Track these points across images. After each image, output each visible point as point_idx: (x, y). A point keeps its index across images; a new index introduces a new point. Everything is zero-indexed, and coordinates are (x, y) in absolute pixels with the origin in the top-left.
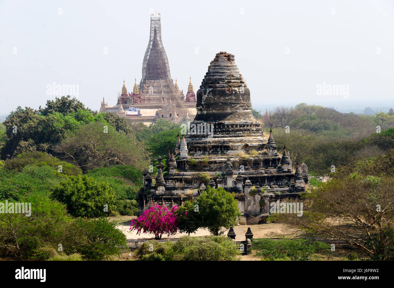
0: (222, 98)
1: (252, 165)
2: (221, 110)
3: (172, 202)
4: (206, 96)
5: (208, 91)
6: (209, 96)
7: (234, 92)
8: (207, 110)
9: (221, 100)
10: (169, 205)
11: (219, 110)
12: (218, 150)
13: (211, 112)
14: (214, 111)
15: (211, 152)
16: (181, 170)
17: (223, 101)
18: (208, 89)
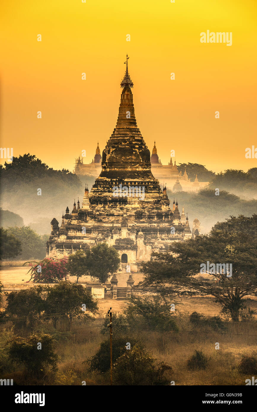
0: (123, 158)
1: (147, 219)
2: (122, 168)
3: (72, 249)
4: (109, 155)
5: (111, 151)
6: (112, 155)
7: (134, 153)
8: (110, 168)
9: (122, 160)
10: (69, 252)
11: (120, 168)
12: (117, 204)
13: (113, 169)
14: (116, 169)
15: (110, 205)
16: (83, 221)
17: (124, 160)
18: (111, 149)
